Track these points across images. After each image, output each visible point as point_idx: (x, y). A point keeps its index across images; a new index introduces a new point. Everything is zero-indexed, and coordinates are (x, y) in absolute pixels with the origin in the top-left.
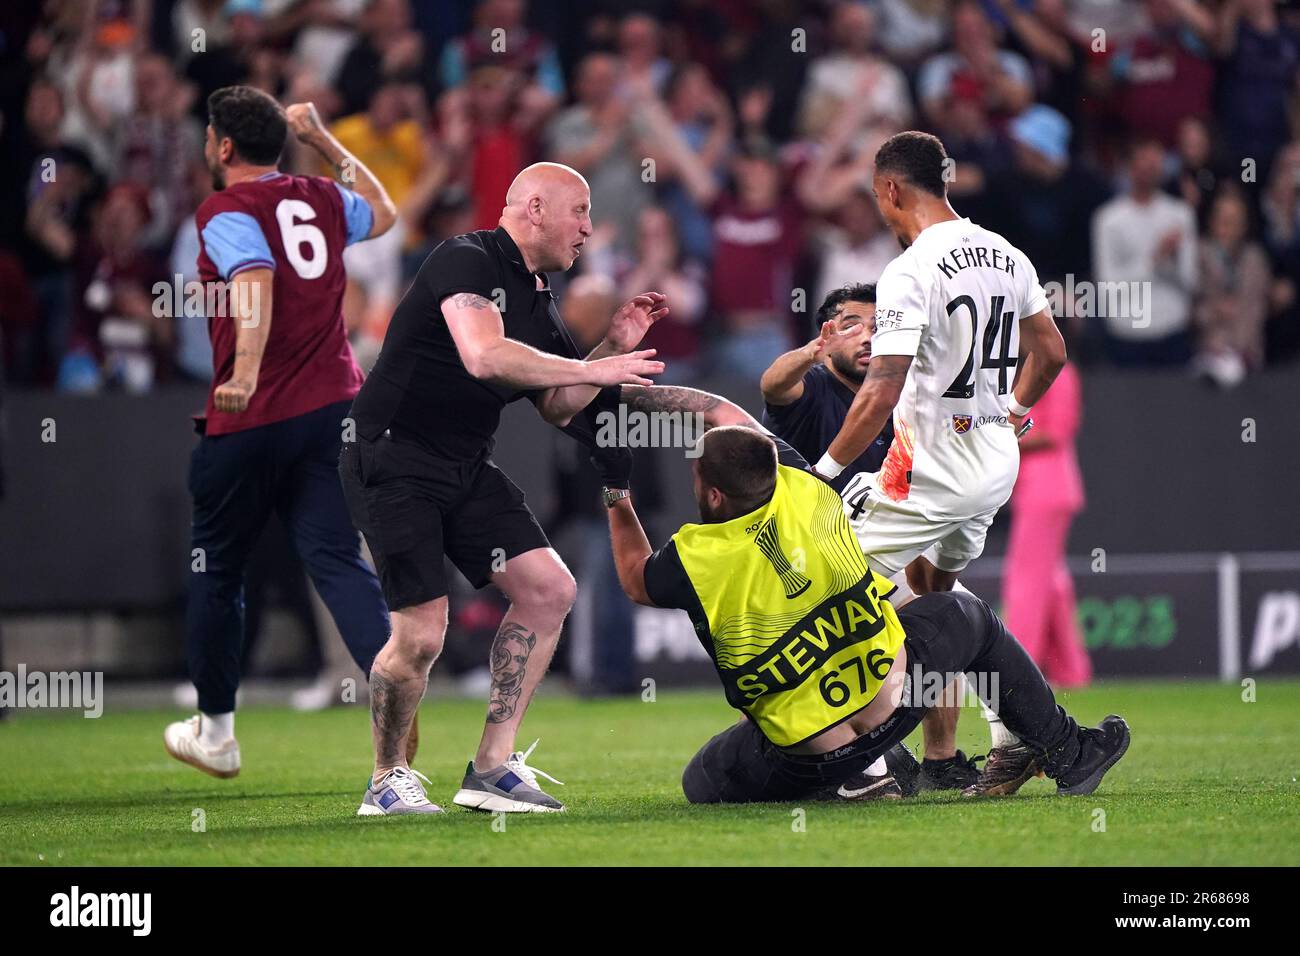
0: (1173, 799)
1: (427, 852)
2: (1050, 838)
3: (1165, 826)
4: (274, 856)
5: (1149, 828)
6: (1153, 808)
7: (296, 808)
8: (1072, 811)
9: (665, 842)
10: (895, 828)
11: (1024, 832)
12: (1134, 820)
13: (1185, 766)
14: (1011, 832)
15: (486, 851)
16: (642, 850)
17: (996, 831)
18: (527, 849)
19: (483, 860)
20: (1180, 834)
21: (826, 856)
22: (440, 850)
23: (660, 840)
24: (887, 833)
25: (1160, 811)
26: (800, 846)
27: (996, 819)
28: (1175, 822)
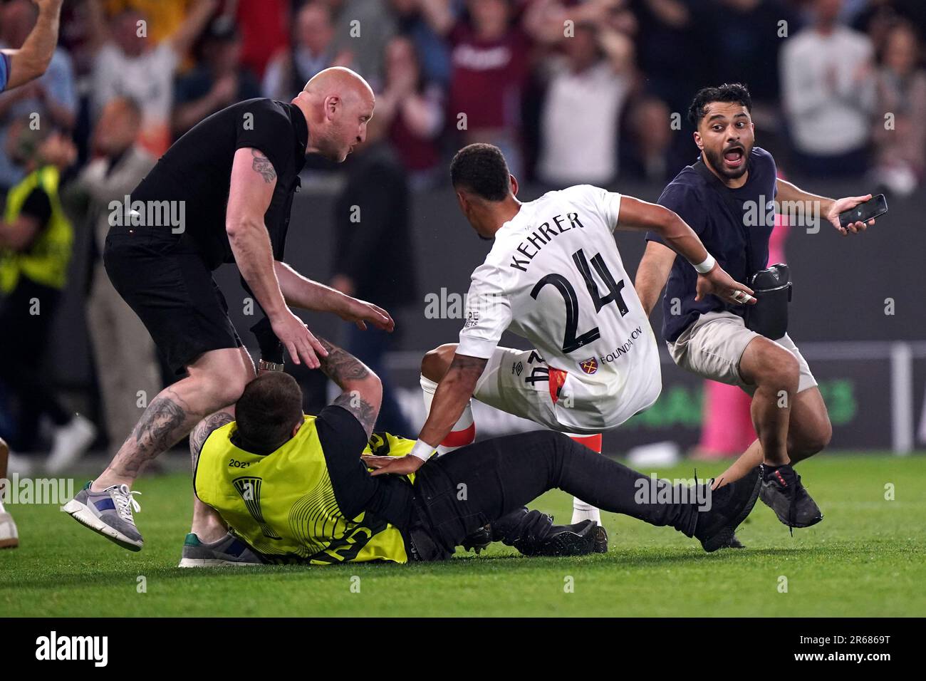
0: (854, 558)
1: (200, 604)
2: (748, 591)
3: (847, 581)
4: (64, 608)
5: (833, 583)
6: (837, 565)
7: (84, 566)
8: (766, 568)
9: (410, 596)
10: (611, 583)
11: (724, 586)
12: (820, 576)
13: (865, 527)
14: (713, 586)
15: (252, 603)
16: (390, 602)
17: (700, 585)
18: (287, 602)
19: (249, 611)
20: (861, 588)
21: (551, 608)
22: (210, 603)
23: (405, 594)
24: (604, 588)
25: (843, 568)
26: (528, 599)
27: (700, 575)
28: (856, 578)
